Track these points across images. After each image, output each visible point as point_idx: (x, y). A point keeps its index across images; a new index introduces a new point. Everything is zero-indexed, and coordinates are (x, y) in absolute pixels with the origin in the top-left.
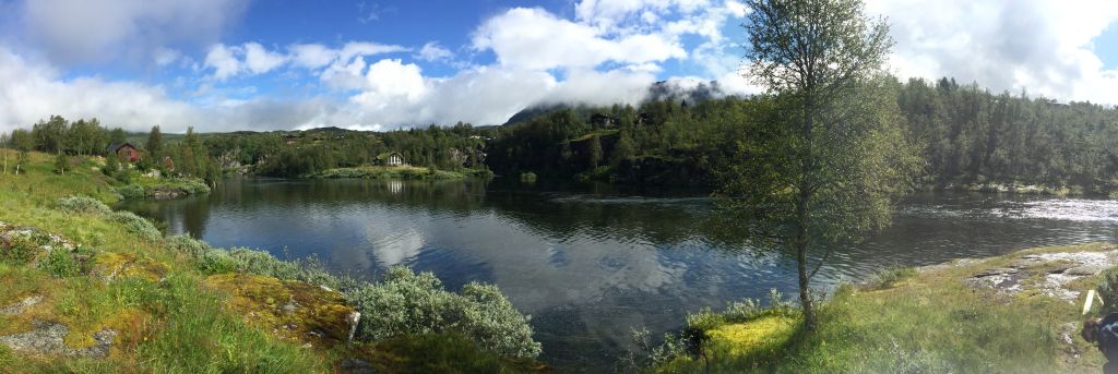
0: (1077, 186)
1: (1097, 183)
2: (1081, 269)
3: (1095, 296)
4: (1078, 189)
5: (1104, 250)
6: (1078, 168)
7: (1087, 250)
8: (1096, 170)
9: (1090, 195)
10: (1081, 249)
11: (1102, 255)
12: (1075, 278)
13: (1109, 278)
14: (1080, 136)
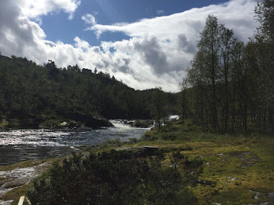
0: (16, 119)
1: (31, 117)
2: (14, 182)
3: (25, 200)
4: (16, 122)
5: (32, 166)
6: (16, 106)
7: (21, 167)
8: (30, 108)
9: (24, 126)
10: (16, 167)
11: (32, 169)
12: (10, 190)
13: (35, 184)
14: (18, 82)
